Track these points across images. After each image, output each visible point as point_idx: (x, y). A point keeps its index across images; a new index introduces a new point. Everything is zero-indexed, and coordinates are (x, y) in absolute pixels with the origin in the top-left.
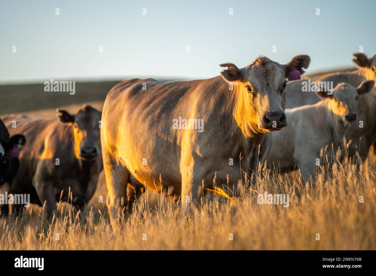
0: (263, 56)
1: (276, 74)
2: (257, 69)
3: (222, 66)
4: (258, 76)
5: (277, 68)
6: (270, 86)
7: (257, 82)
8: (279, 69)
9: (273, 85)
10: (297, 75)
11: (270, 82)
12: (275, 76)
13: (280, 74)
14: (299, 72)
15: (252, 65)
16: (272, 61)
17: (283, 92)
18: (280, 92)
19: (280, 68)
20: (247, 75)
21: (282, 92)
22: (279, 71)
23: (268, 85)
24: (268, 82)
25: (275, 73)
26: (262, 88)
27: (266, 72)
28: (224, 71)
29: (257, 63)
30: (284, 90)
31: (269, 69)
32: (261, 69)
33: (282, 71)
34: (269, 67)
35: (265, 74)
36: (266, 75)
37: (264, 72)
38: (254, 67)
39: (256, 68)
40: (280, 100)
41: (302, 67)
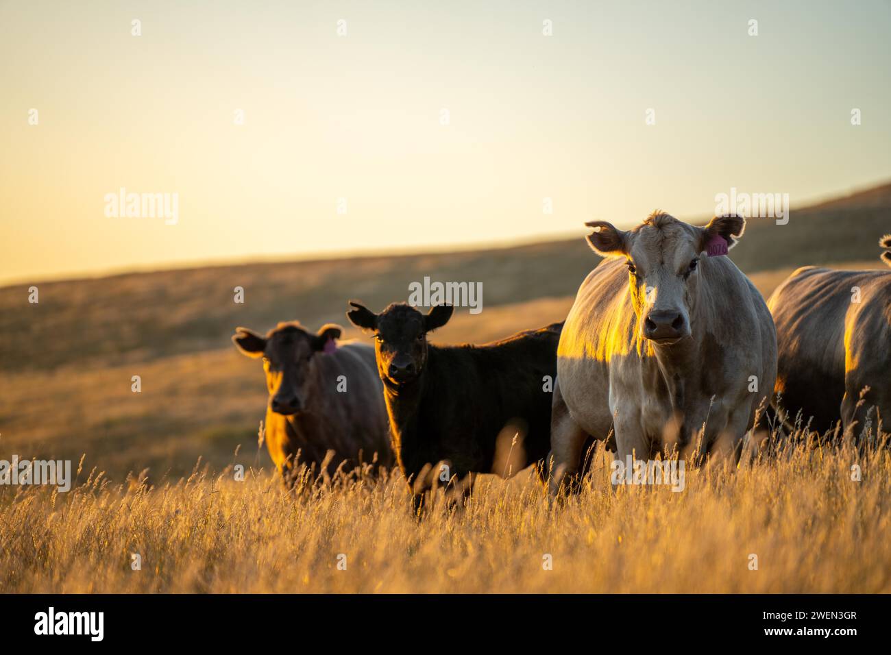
0: (661, 213)
1: (678, 245)
2: (648, 234)
3: (589, 225)
4: (647, 248)
5: (683, 233)
6: (666, 265)
7: (644, 257)
8: (686, 235)
9: (671, 265)
10: (722, 246)
11: (666, 259)
12: (676, 248)
13: (687, 245)
14: (725, 242)
15: (642, 226)
16: (676, 222)
17: (690, 276)
18: (682, 276)
19: (688, 233)
20: (631, 243)
21: (686, 275)
22: (685, 239)
23: (662, 263)
24: (662, 258)
25: (678, 242)
26: (652, 267)
27: (662, 241)
28: (592, 233)
29: (650, 223)
30: (691, 273)
31: (667, 235)
32: (655, 234)
33: (692, 239)
34: (670, 231)
35: (660, 244)
36: (661, 246)
37: (659, 240)
38: (643, 230)
39: (646, 233)
40: (682, 290)
41: (730, 234)
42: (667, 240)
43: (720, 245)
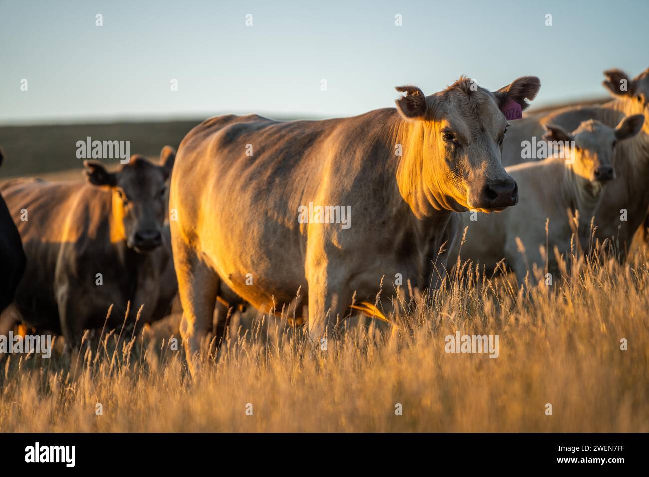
2: (460, 100)
3: (400, 89)
4: (464, 114)
6: (487, 132)
7: (464, 126)
9: (492, 132)
10: (517, 110)
11: (485, 125)
12: (492, 115)
14: (520, 106)
18: (499, 143)
23: (483, 130)
24: (482, 125)
26: (474, 135)
27: (477, 107)
28: (401, 98)
31: (480, 101)
32: (468, 101)
34: (479, 97)
35: (475, 111)
36: (477, 113)
37: (473, 107)
38: (454, 98)
41: (524, 98)
42: (481, 107)
43: (514, 109)
